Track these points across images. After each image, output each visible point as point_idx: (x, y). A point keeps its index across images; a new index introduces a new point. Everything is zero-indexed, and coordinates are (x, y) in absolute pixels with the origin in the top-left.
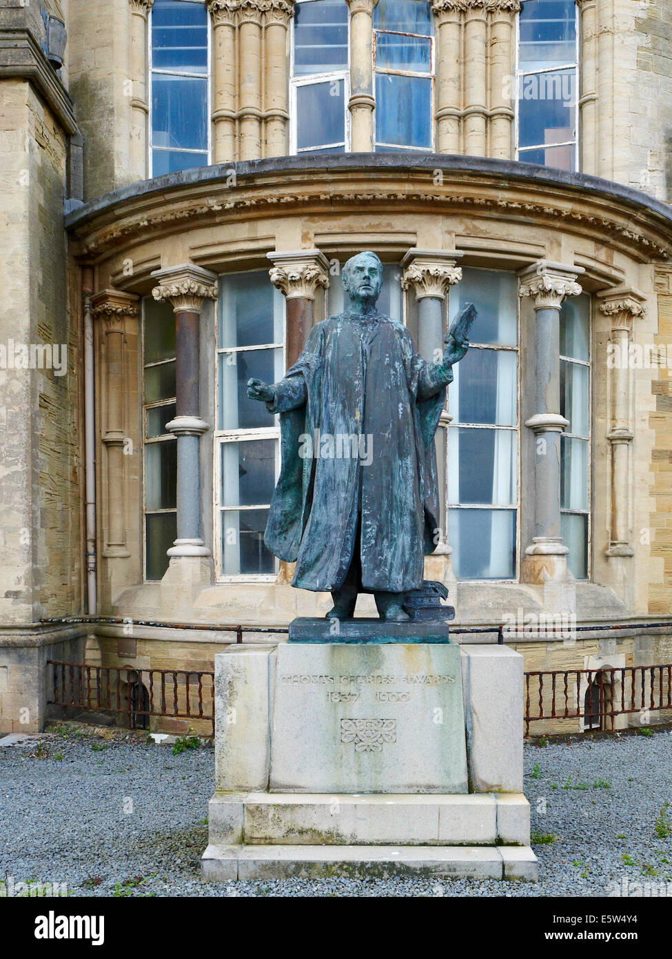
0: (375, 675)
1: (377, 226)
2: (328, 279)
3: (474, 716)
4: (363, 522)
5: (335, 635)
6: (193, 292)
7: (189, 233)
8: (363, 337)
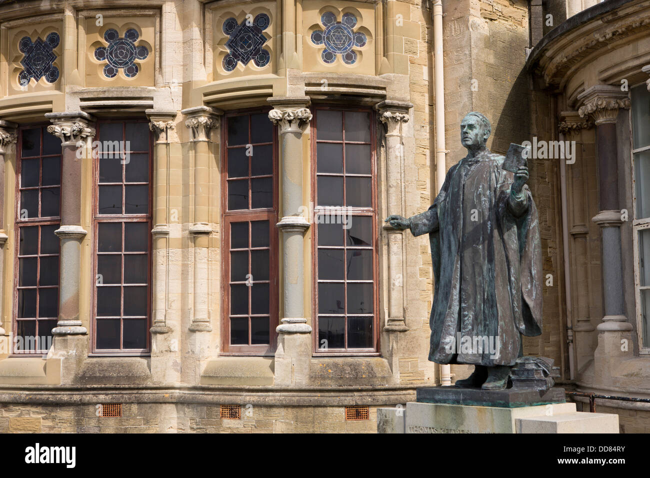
4: (462, 313)
5: (441, 398)
6: (601, 107)
7: (598, 60)
8: (465, 175)
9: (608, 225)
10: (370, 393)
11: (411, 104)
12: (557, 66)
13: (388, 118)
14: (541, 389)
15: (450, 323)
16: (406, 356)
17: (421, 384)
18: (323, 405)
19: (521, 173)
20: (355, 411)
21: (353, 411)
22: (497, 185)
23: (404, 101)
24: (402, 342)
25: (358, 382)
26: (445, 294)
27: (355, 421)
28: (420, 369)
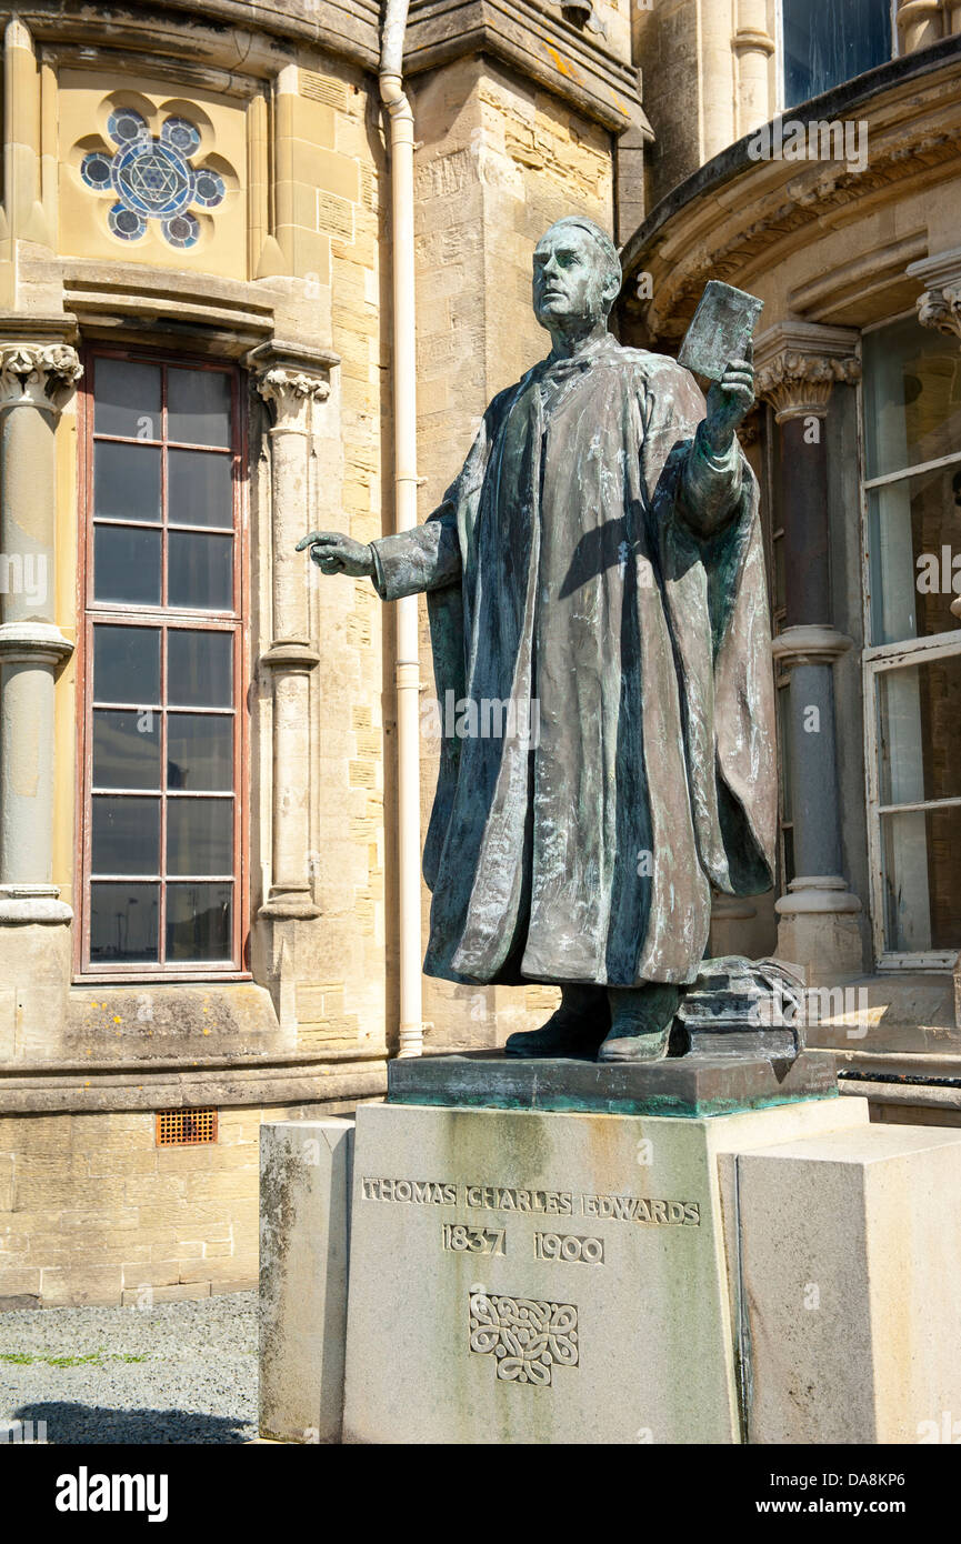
0: (534, 1190)
4: (536, 825)
5: (469, 1088)
6: (796, 376)
7: (788, 262)
8: (545, 408)
9: (805, 659)
10: (222, 1075)
11: (335, 356)
12: (684, 282)
13: (278, 384)
14: (779, 1056)
15: (498, 857)
16: (314, 979)
17: (351, 1047)
18: (96, 1108)
19: (737, 381)
20: (181, 1121)
21: (177, 1121)
22: (646, 430)
23: (316, 346)
24: (305, 944)
25: (191, 1047)
26: (480, 770)
27: (181, 1149)
28: (346, 1013)
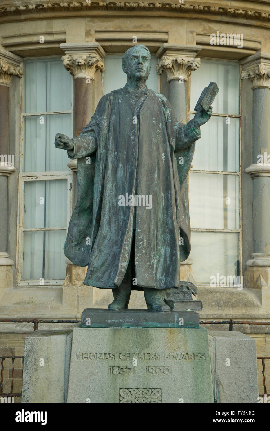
0: (146, 352)
1: (140, 26)
2: (104, 65)
3: (221, 387)
4: (136, 237)
5: (116, 321)
6: (4, 70)
